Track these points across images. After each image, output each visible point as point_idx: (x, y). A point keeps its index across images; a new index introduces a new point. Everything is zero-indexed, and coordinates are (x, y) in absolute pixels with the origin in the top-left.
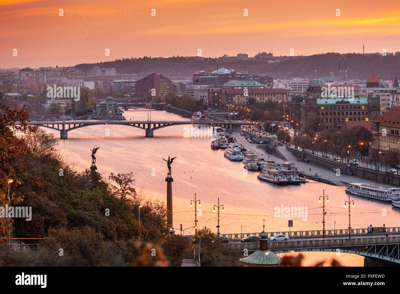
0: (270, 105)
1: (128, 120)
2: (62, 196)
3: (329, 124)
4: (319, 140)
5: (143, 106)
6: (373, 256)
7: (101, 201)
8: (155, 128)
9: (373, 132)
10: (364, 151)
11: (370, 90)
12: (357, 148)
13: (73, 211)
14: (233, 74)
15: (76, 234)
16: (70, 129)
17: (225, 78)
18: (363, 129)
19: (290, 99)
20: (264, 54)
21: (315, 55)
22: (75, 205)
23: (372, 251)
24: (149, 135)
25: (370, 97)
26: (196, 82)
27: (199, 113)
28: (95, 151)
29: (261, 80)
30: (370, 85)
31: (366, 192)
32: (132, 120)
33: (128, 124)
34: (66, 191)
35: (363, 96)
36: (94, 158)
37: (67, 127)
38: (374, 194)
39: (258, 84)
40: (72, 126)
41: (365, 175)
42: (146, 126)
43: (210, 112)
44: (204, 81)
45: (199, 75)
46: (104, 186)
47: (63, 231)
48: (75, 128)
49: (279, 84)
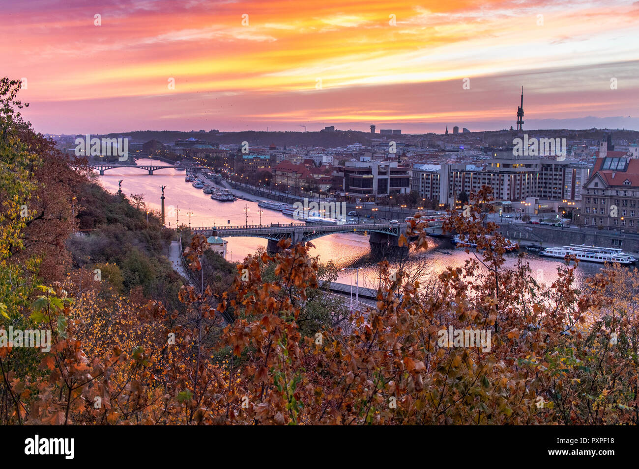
0: (218, 158)
1: (139, 165)
2: (104, 207)
3: (249, 169)
4: (244, 178)
5: (148, 158)
6: (273, 239)
7: (126, 209)
8: (154, 170)
9: (273, 174)
10: (268, 184)
11: (271, 151)
12: (264, 182)
13: (110, 215)
14: (197, 141)
15: (112, 227)
16: (105, 169)
17: (193, 143)
18: (268, 172)
19: (228, 155)
20: (214, 130)
21: (242, 132)
22: (111, 211)
23: (272, 237)
24: (151, 173)
25: (271, 155)
26: (177, 145)
27: (178, 162)
28: (121, 182)
29: (213, 145)
30: (271, 148)
31: (269, 206)
32: (142, 165)
33: (139, 167)
34: (106, 204)
35: (268, 155)
36: (120, 185)
37: (104, 168)
38: (273, 206)
39: (211, 147)
40: (107, 168)
41: (268, 196)
42: (149, 169)
43: (184, 161)
44: (181, 145)
45: (179, 141)
46: (127, 201)
47: (105, 226)
48: (108, 169)
49: (222, 147)
